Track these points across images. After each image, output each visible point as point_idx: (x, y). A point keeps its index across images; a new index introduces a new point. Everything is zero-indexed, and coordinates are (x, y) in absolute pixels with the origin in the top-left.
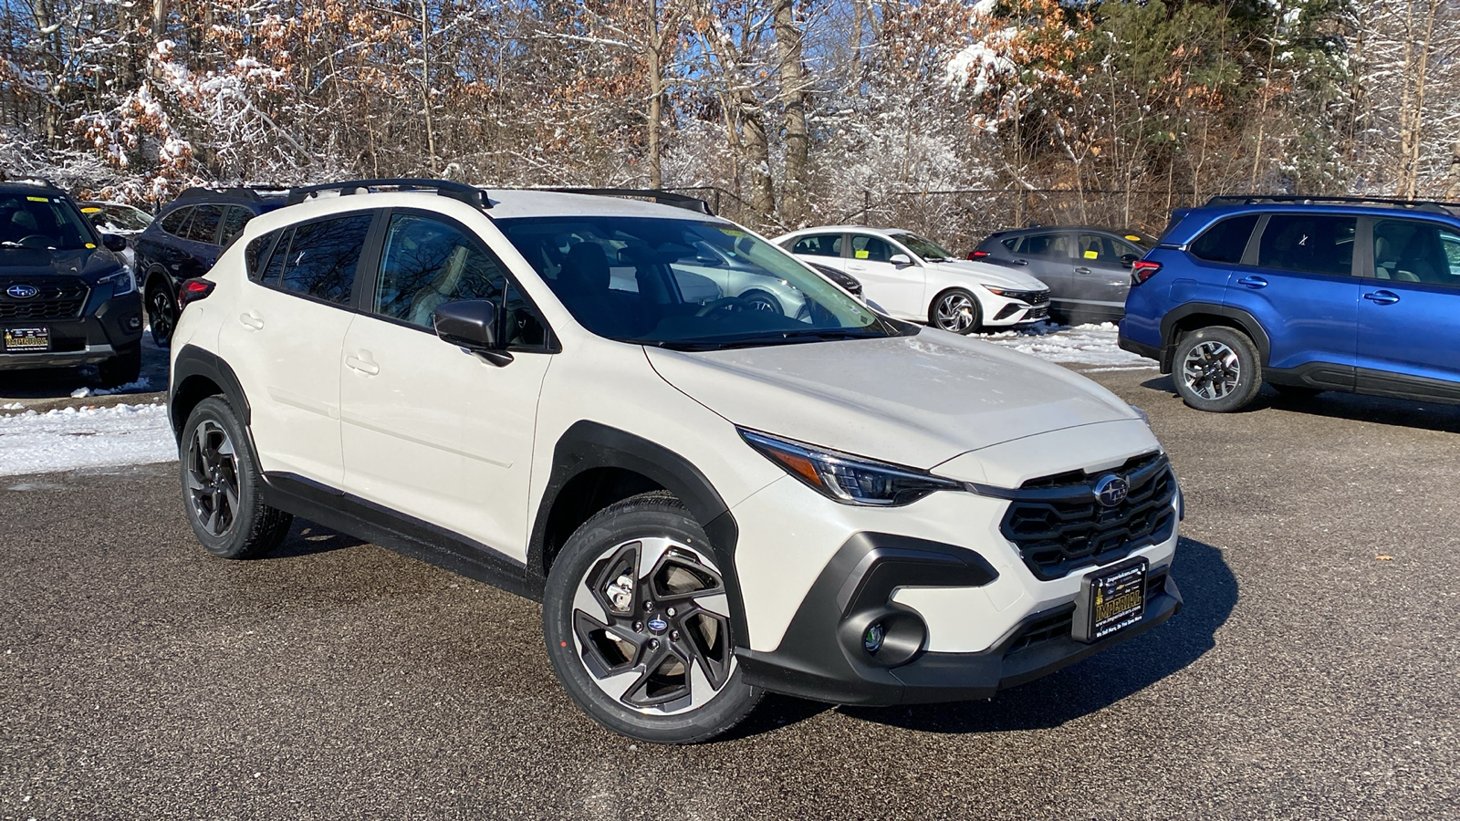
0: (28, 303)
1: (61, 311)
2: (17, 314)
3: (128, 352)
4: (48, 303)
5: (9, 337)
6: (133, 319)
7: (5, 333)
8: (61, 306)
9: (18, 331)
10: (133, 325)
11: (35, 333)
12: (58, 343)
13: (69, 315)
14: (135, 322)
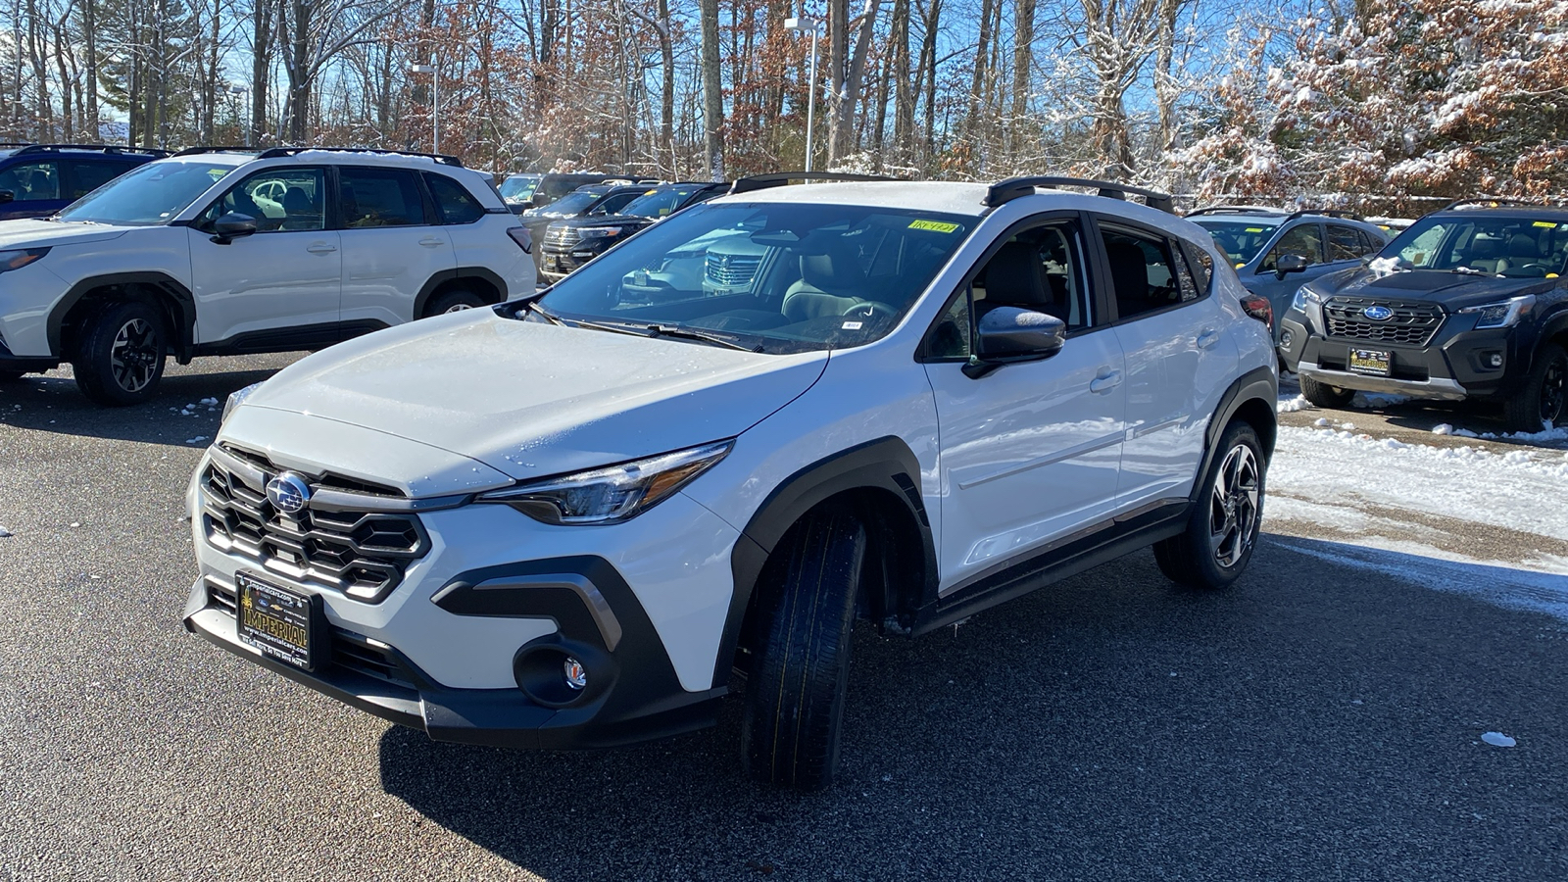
0: (1381, 326)
1: (1410, 337)
2: (1371, 336)
3: (1489, 392)
4: (1400, 328)
5: (1354, 357)
6: (1495, 356)
7: (1351, 353)
8: (1411, 332)
9: (1363, 353)
10: (1494, 363)
11: (1377, 357)
12: (1397, 371)
13: (1418, 342)
14: (1497, 360)
